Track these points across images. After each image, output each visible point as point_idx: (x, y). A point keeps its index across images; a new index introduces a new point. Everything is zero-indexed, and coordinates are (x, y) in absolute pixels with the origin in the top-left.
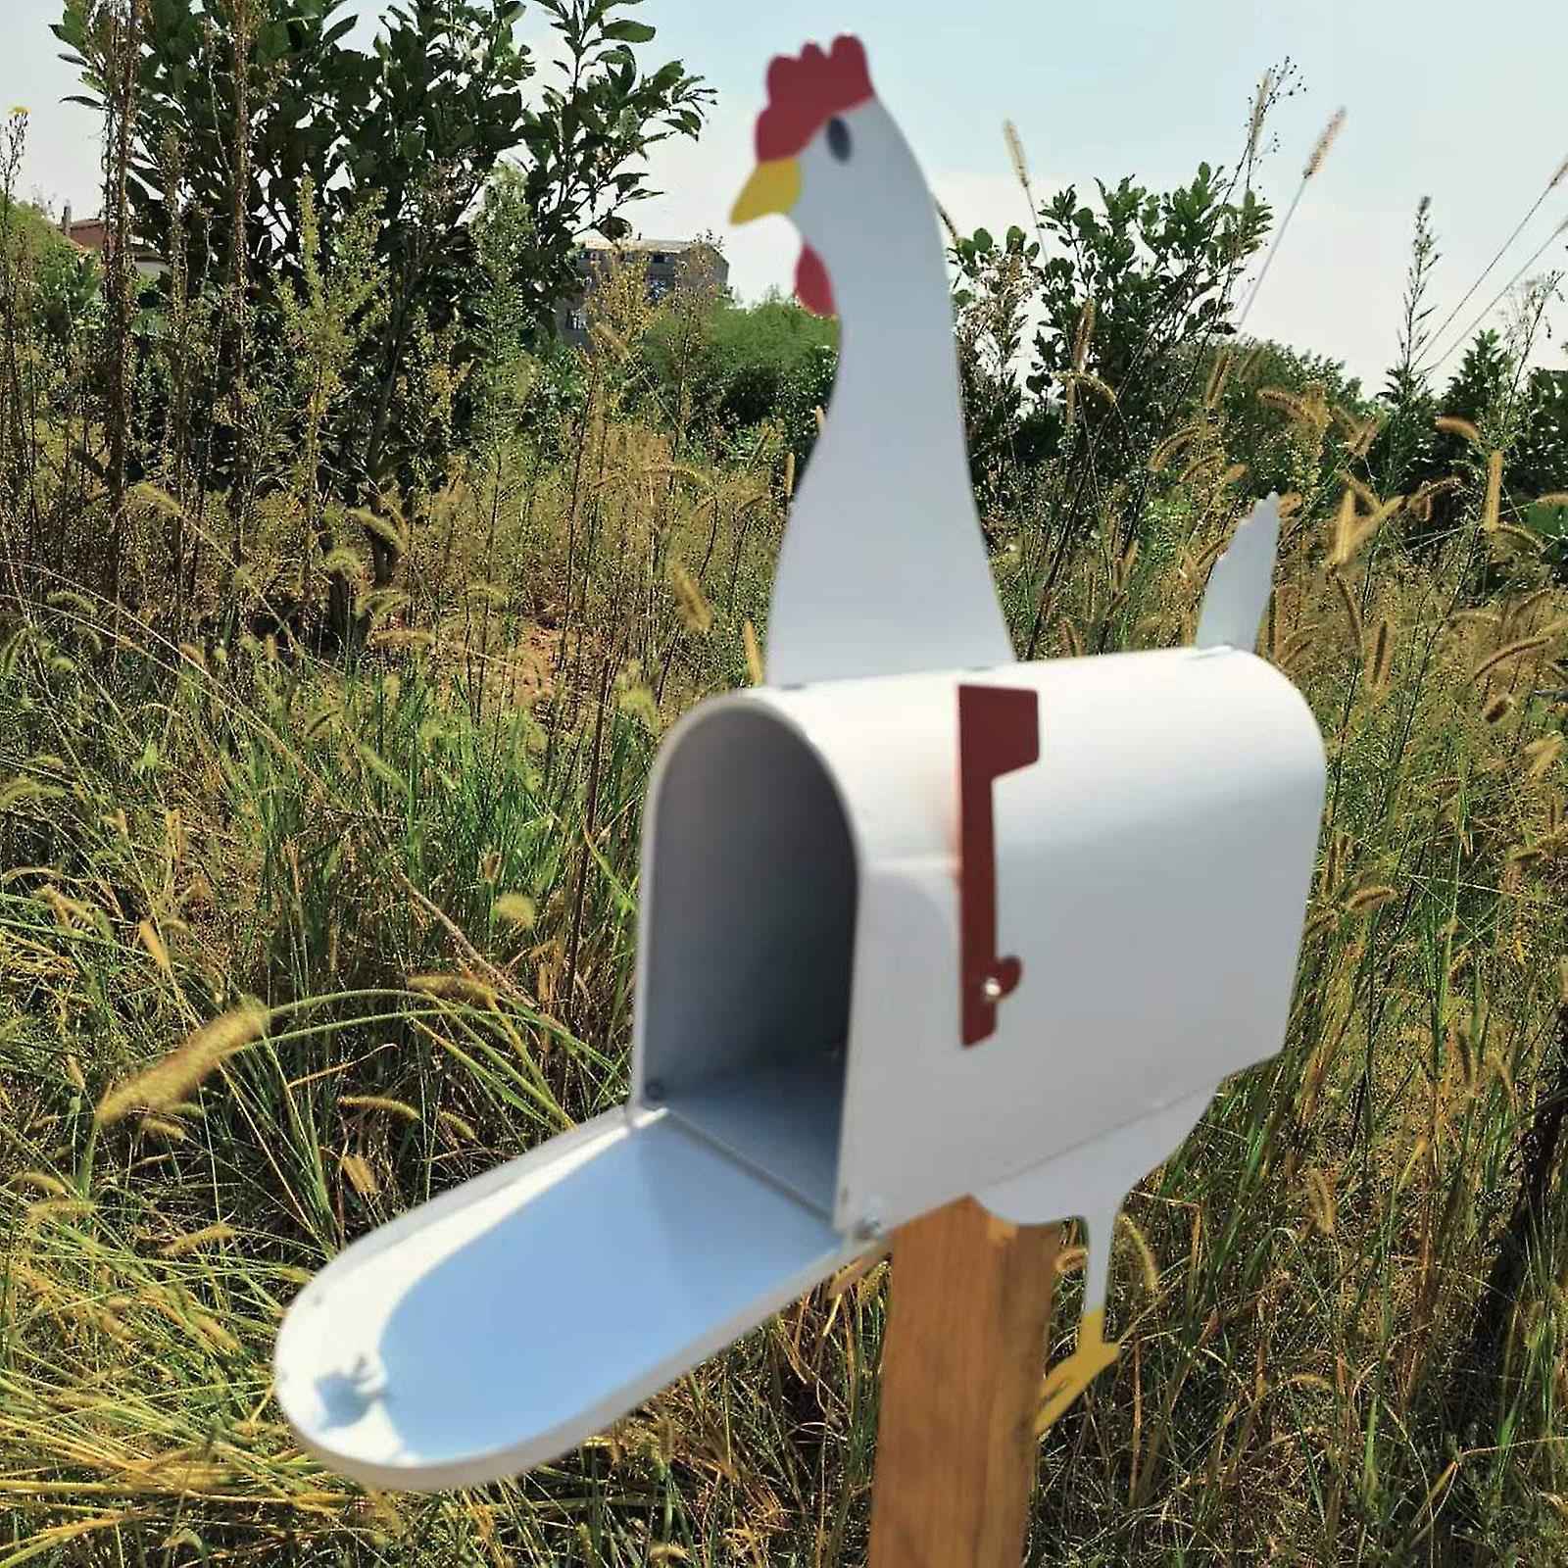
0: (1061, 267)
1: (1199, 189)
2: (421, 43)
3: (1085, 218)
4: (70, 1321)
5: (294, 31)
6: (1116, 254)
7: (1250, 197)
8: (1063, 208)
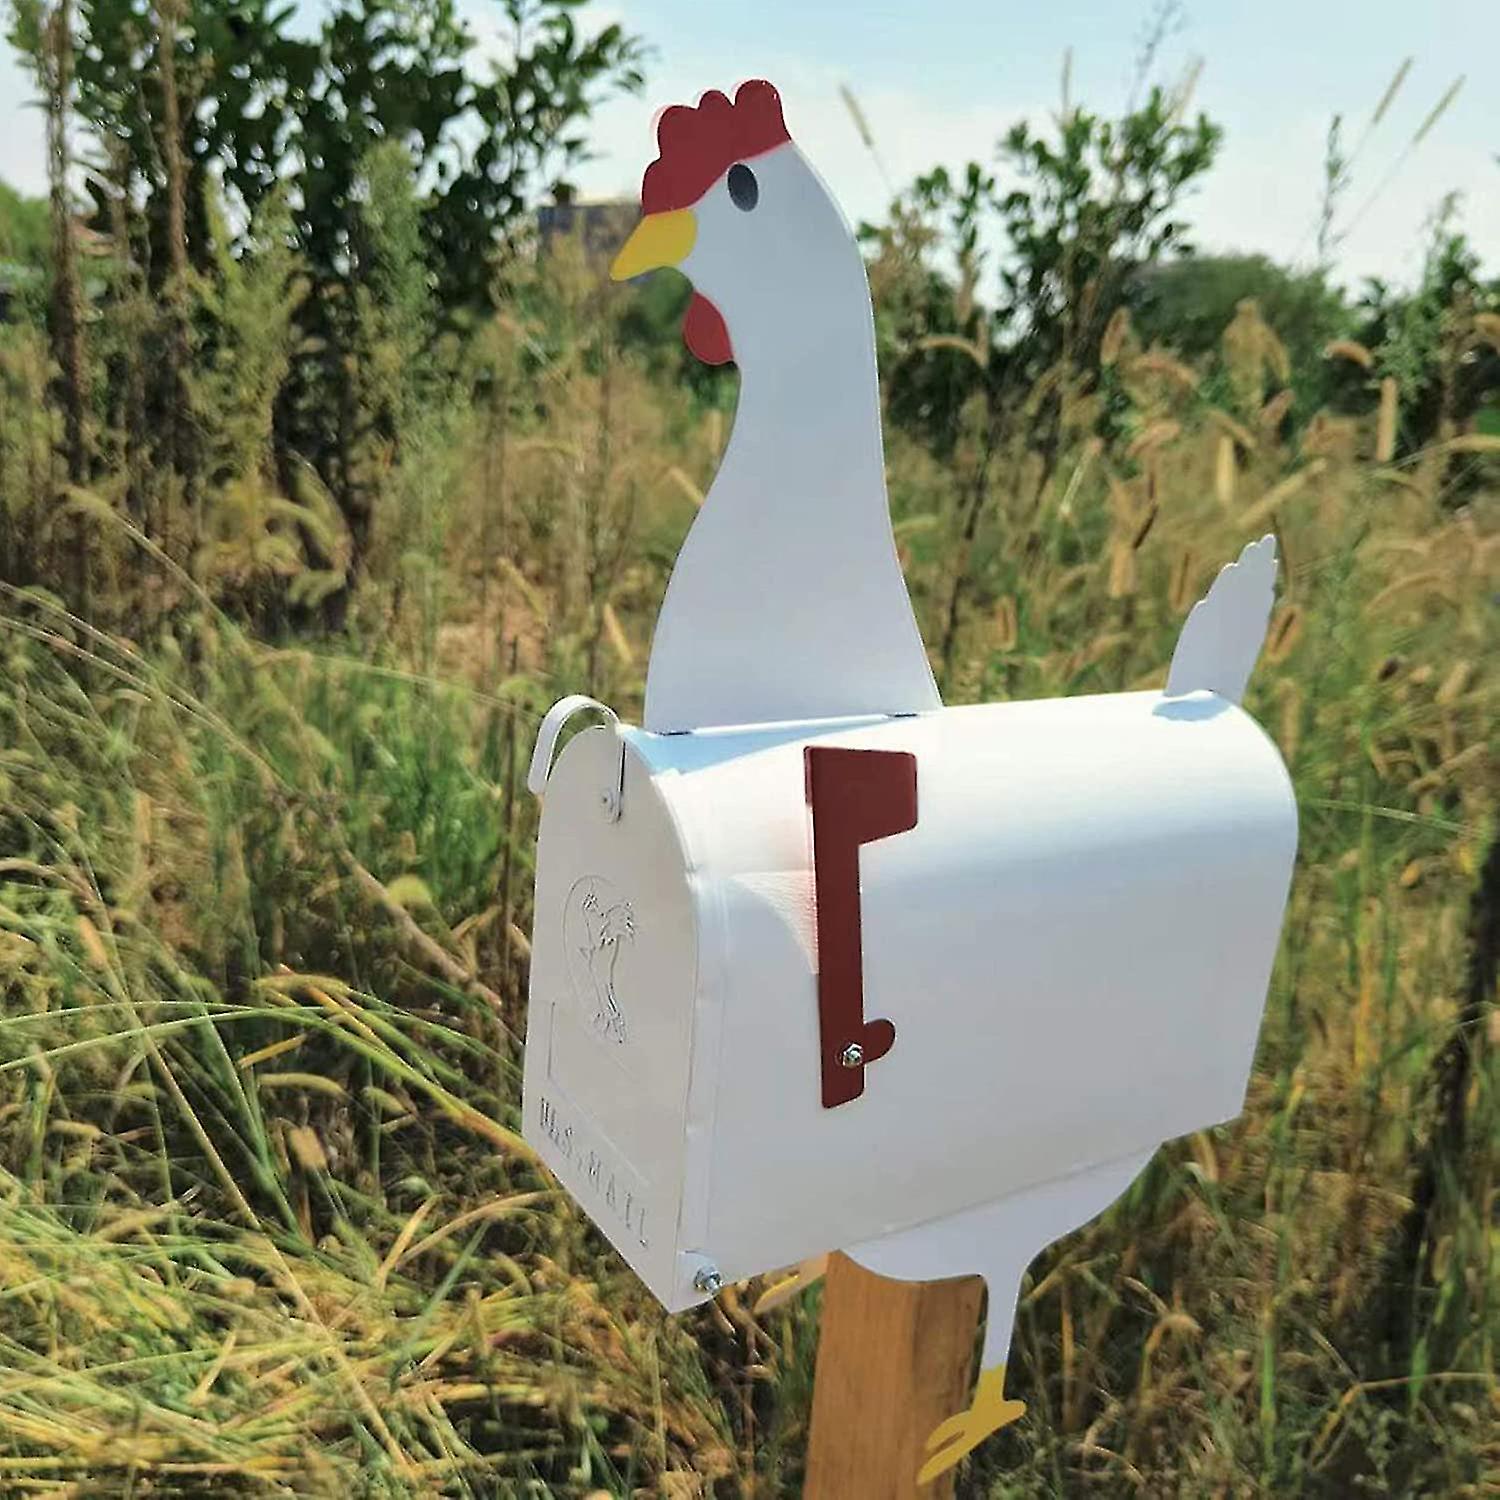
0: (1018, 199)
1: (1153, 111)
2: (363, 25)
3: (1040, 148)
4: (39, 1300)
5: (236, 24)
6: (1076, 180)
7: (1202, 119)
8: (1017, 140)
